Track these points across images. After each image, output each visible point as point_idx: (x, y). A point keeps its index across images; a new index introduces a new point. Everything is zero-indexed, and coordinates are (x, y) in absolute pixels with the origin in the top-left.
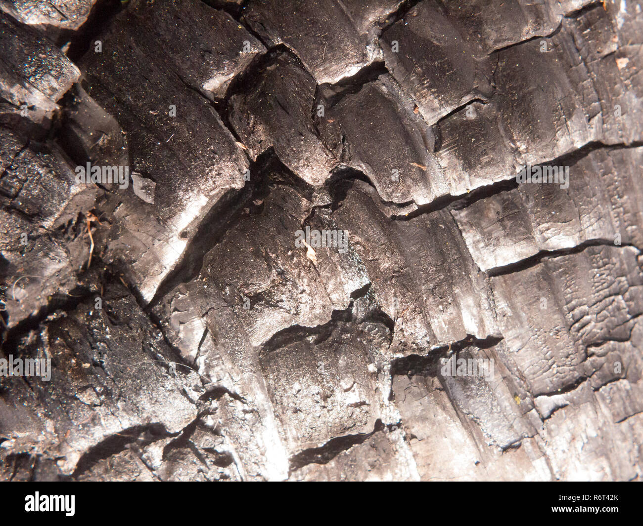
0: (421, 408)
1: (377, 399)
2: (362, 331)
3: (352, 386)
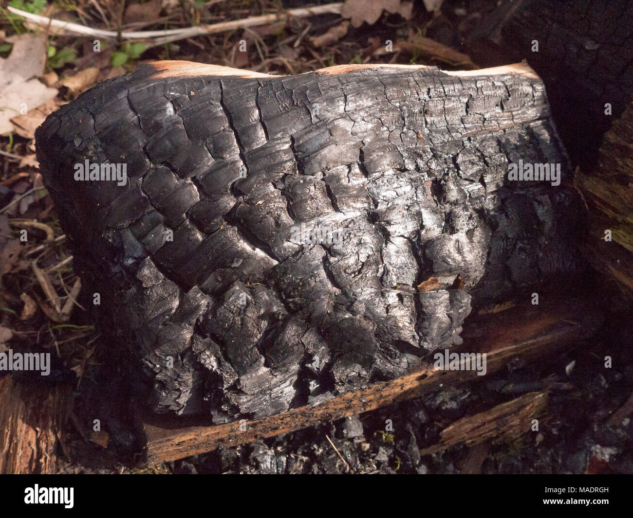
0: (316, 164)
1: (313, 180)
2: (289, 185)
3: (308, 188)
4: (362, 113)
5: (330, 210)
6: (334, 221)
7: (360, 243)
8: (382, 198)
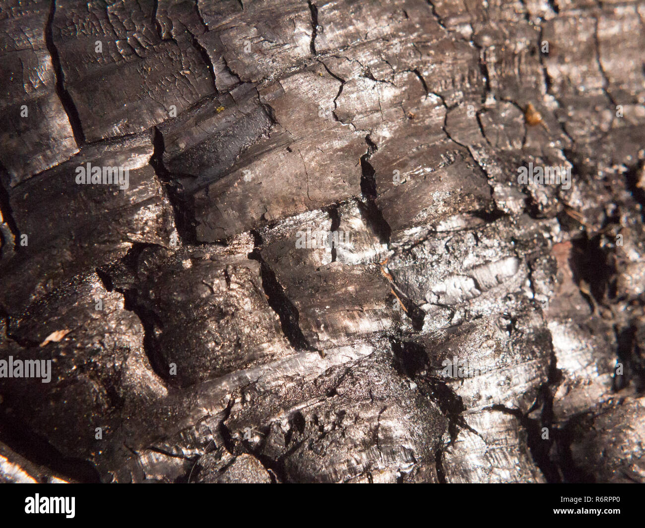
0: (230, 211)
1: (222, 258)
2: (148, 277)
3: (207, 285)
4: (366, 57)
5: (278, 347)
6: (291, 379)
7: (375, 440)
8: (434, 299)
